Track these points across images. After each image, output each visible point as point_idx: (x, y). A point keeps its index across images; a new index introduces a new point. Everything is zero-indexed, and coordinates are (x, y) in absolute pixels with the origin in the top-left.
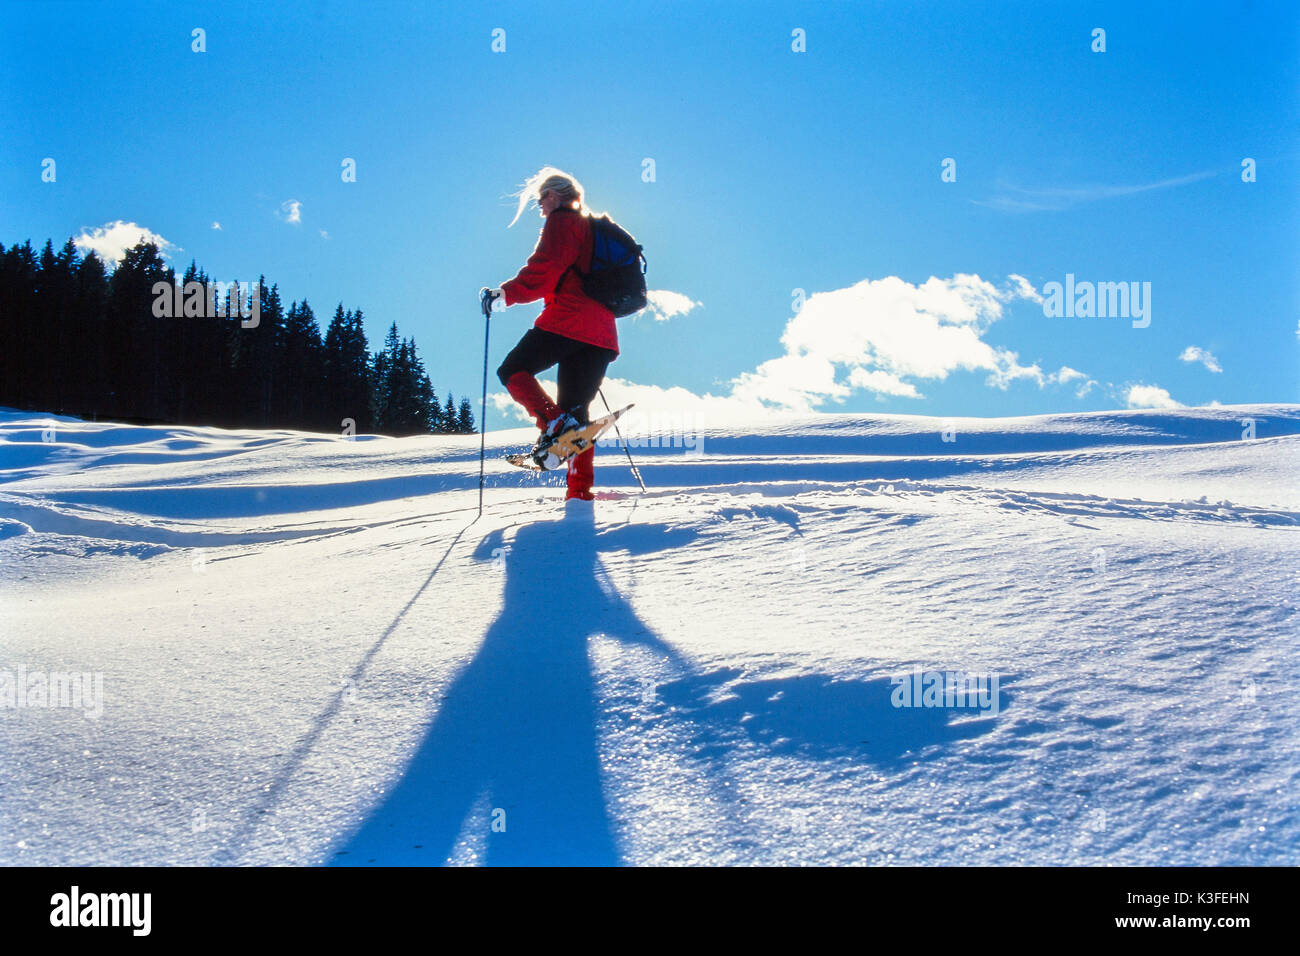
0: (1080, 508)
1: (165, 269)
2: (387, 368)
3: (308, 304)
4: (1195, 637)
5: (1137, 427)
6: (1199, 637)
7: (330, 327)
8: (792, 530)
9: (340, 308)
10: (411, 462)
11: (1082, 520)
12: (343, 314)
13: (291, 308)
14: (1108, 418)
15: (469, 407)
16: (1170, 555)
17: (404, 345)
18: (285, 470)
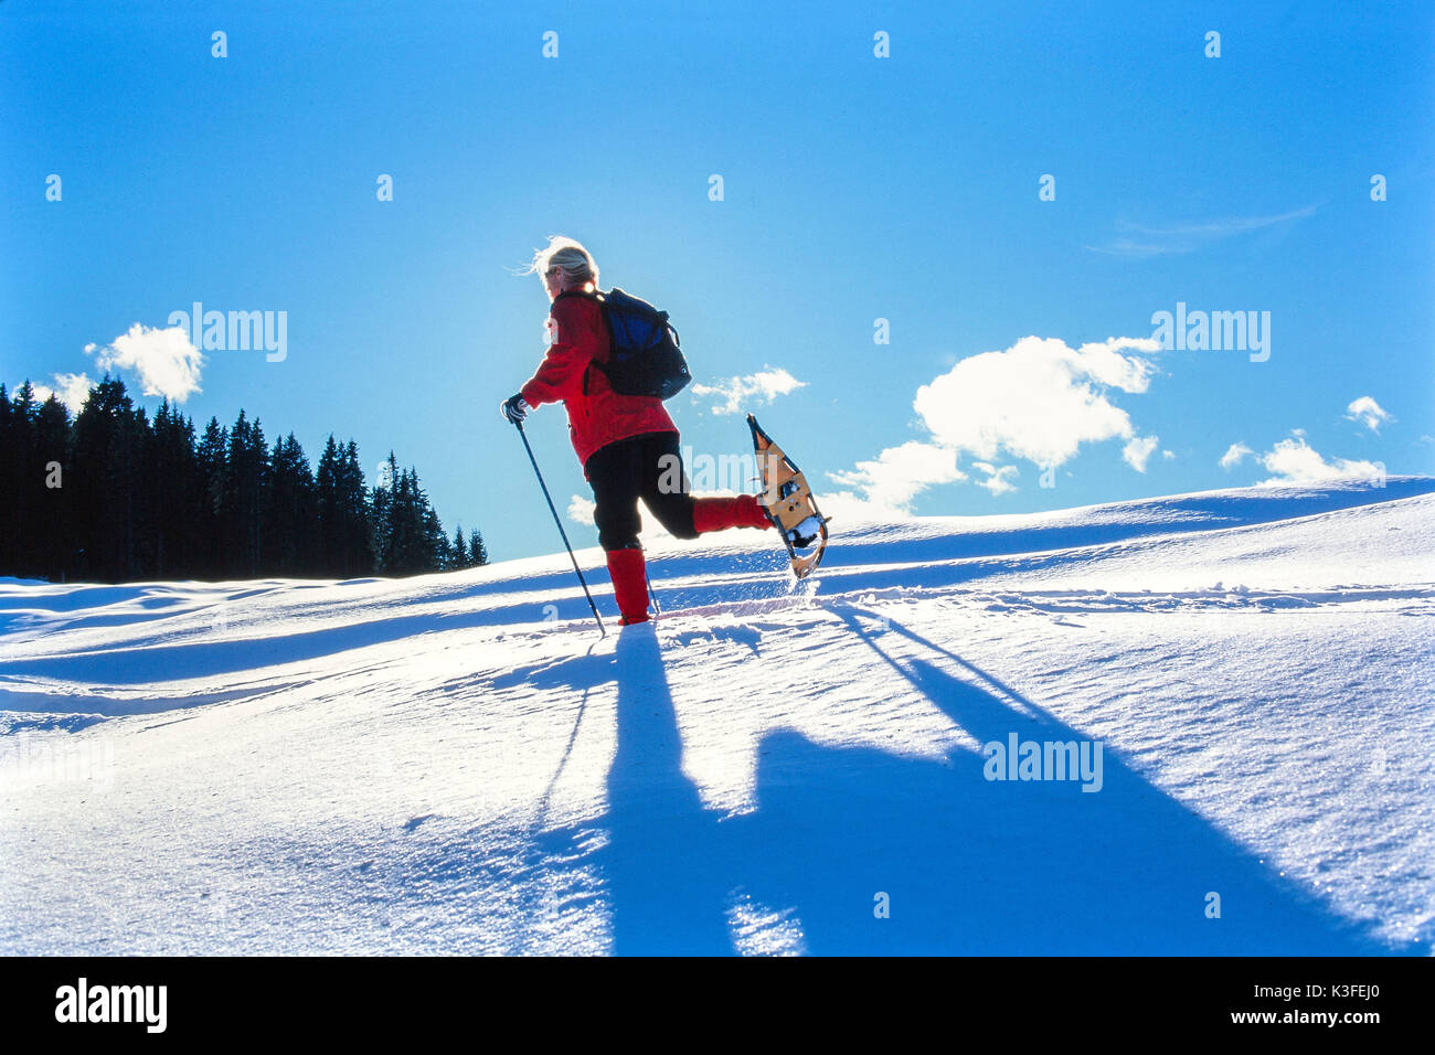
0: (1073, 605)
1: (134, 409)
2: (387, 503)
3: (296, 438)
4: (1147, 739)
5: (1186, 513)
6: (1151, 738)
7: (321, 462)
8: (751, 651)
9: (331, 440)
10: (390, 605)
11: (1071, 618)
12: (334, 446)
13: (276, 444)
14: (1156, 504)
15: (480, 540)
16: (1151, 650)
17: (404, 477)
18: (251, 623)
